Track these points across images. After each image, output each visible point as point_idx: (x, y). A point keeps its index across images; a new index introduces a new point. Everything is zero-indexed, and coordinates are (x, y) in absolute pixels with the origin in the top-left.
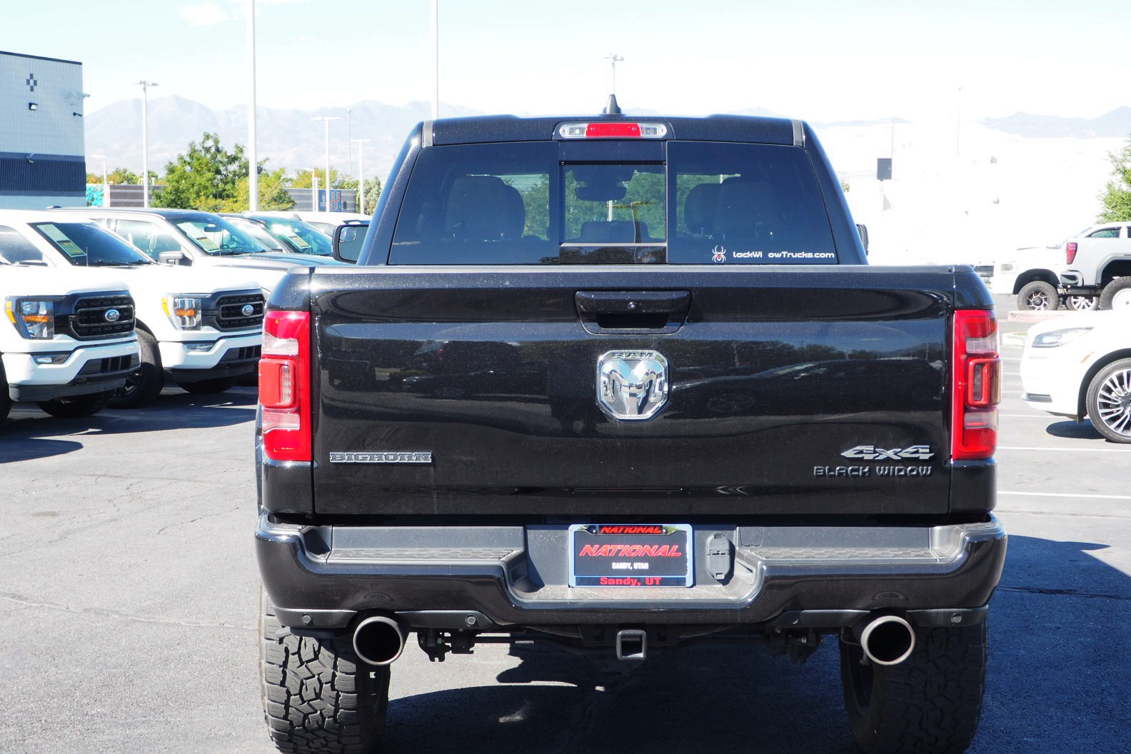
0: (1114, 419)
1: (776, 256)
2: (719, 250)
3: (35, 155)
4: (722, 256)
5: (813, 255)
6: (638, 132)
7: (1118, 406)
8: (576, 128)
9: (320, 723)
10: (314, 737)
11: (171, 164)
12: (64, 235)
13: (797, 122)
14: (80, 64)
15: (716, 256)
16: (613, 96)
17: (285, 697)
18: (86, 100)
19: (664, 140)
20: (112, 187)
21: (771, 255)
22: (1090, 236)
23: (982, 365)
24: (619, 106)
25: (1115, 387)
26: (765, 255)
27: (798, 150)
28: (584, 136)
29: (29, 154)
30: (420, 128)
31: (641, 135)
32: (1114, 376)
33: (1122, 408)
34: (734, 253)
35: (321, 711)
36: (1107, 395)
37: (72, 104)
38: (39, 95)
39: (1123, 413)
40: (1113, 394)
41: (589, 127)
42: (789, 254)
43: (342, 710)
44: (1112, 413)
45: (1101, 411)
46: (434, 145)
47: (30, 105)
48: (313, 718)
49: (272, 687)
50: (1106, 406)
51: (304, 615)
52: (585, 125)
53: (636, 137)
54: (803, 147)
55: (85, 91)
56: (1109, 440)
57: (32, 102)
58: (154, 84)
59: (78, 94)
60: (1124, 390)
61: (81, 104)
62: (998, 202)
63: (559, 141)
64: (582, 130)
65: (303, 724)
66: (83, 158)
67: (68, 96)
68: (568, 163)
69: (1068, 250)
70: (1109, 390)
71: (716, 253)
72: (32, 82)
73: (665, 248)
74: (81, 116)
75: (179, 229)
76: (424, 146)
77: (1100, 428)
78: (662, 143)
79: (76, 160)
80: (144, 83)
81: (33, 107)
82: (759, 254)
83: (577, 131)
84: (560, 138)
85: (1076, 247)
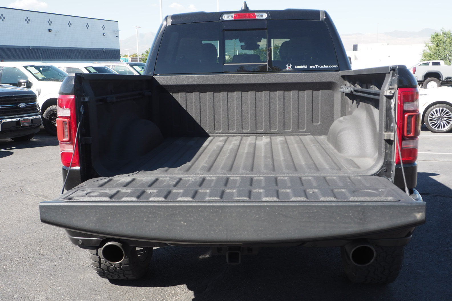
0: (434, 125)
1: (313, 67)
2: (289, 65)
3: (105, 49)
4: (291, 68)
5: (329, 66)
6: (255, 16)
7: (435, 120)
8: (230, 16)
9: (115, 270)
10: (113, 274)
11: (147, 51)
12: (95, 71)
13: (322, 11)
14: (118, 21)
15: (288, 68)
16: (245, 2)
17: (98, 260)
18: (119, 32)
19: (266, 19)
20: (132, 58)
21: (311, 67)
22: (420, 65)
23: (412, 116)
24: (248, 6)
25: (435, 114)
26: (308, 67)
27: (323, 22)
28: (233, 19)
29: (103, 49)
30: (166, 18)
31: (257, 18)
32: (434, 110)
33: (437, 121)
34: (295, 66)
35: (114, 265)
36: (432, 117)
37: (116, 34)
38: (105, 31)
39: (437, 123)
40: (434, 116)
41: (235, 16)
42: (318, 66)
43: (123, 265)
44: (433, 123)
45: (429, 122)
46: (171, 24)
47: (103, 34)
48: (111, 268)
49: (93, 256)
50: (431, 120)
51: (79, 240)
52: (233, 15)
53: (255, 19)
54: (324, 21)
55: (119, 30)
56: (432, 132)
57: (104, 33)
58: (140, 27)
59: (117, 31)
60: (438, 115)
61: (118, 34)
62: (389, 57)
63: (223, 21)
64: (232, 16)
65: (108, 270)
66: (119, 49)
67: (114, 31)
68: (226, 30)
69: (413, 69)
70: (432, 115)
71: (288, 66)
72: (104, 27)
73: (266, 65)
74: (118, 37)
75: (133, 68)
76: (168, 25)
77: (429, 128)
78: (265, 21)
79: (117, 50)
80: (137, 27)
81: (104, 35)
82: (306, 67)
83: (230, 17)
84: (223, 20)
85: (416, 69)
